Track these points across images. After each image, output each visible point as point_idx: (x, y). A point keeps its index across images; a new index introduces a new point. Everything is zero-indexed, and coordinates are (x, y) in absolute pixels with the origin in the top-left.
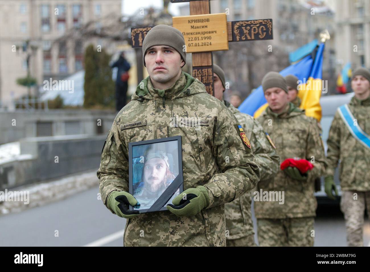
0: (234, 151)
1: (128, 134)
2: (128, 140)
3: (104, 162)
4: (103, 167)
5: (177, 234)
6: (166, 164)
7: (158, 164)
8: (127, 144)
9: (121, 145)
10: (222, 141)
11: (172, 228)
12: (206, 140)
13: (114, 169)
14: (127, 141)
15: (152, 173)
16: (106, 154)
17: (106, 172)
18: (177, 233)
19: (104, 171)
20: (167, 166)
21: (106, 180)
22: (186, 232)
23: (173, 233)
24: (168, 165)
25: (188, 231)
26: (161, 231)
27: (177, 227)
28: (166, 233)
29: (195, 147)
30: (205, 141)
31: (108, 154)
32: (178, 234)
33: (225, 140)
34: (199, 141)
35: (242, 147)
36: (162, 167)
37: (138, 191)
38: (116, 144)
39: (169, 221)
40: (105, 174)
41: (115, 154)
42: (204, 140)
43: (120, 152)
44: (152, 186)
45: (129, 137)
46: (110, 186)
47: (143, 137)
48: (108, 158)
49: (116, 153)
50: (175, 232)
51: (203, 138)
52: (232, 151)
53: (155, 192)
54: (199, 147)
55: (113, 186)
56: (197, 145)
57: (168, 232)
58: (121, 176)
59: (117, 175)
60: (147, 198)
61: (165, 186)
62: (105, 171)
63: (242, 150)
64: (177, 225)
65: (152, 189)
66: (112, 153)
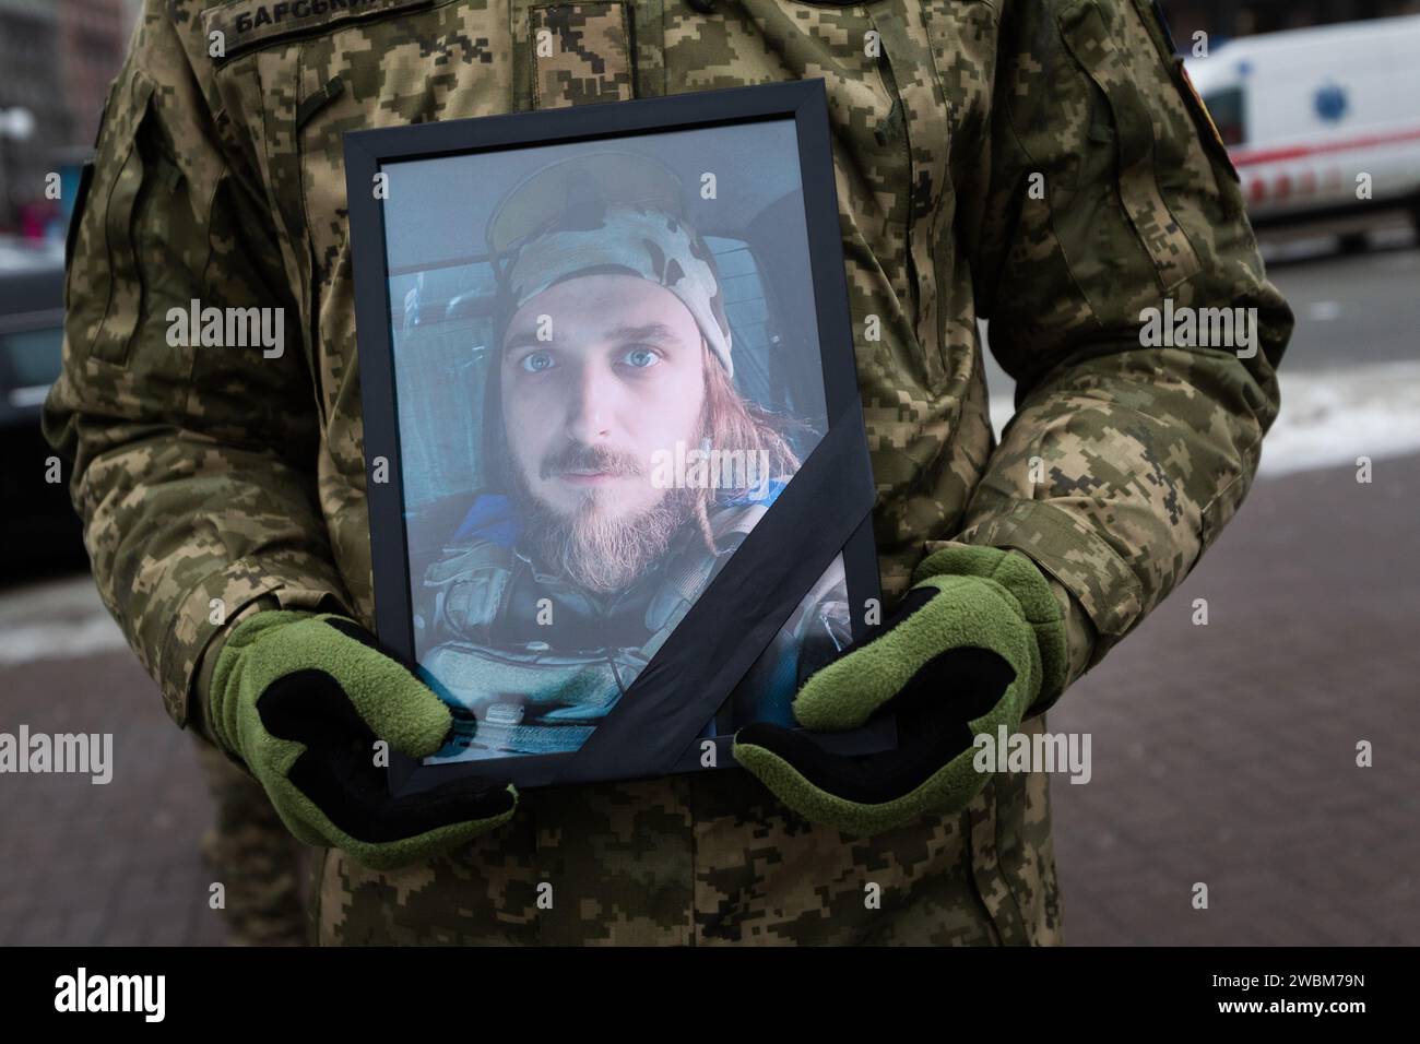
0: (1145, 209)
1: (277, 92)
2: (277, 143)
3: (92, 332)
4: (93, 367)
5: (763, 923)
6: (703, 334)
7: (624, 331)
8: (273, 175)
9: (223, 189)
10: (1073, 128)
11: (717, 879)
12: (960, 116)
13: (186, 385)
14: (272, 150)
15: (575, 413)
16: (102, 266)
17: (120, 407)
18: (761, 914)
19: (100, 399)
20: (712, 348)
21: (139, 493)
22: (832, 897)
23: (727, 922)
24: (724, 346)
25: (842, 880)
26: (622, 916)
27: (760, 865)
28: (668, 928)
29: (880, 180)
30: (956, 122)
31: (119, 262)
32: (771, 919)
33: (1091, 120)
34: (914, 126)
35: (1196, 175)
36: (665, 355)
37: (460, 577)
38: (183, 182)
39: (688, 823)
40: (115, 434)
41: (182, 264)
42: (950, 114)
43: (221, 248)
44: (582, 537)
45: (292, 117)
46: (190, 550)
47: (413, 108)
48: (128, 297)
49: (187, 256)
50: (746, 906)
51: (940, 94)
52: (1133, 211)
53: (613, 590)
54: (916, 178)
55: (217, 550)
56: (896, 160)
57: (685, 922)
58: (241, 432)
59: (217, 429)
60: (545, 646)
61: (709, 537)
62: (110, 402)
63: (1201, 193)
64: (760, 854)
65: (588, 565)
66: (157, 257)
